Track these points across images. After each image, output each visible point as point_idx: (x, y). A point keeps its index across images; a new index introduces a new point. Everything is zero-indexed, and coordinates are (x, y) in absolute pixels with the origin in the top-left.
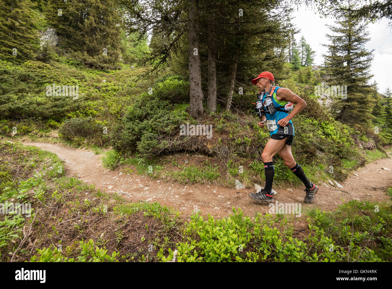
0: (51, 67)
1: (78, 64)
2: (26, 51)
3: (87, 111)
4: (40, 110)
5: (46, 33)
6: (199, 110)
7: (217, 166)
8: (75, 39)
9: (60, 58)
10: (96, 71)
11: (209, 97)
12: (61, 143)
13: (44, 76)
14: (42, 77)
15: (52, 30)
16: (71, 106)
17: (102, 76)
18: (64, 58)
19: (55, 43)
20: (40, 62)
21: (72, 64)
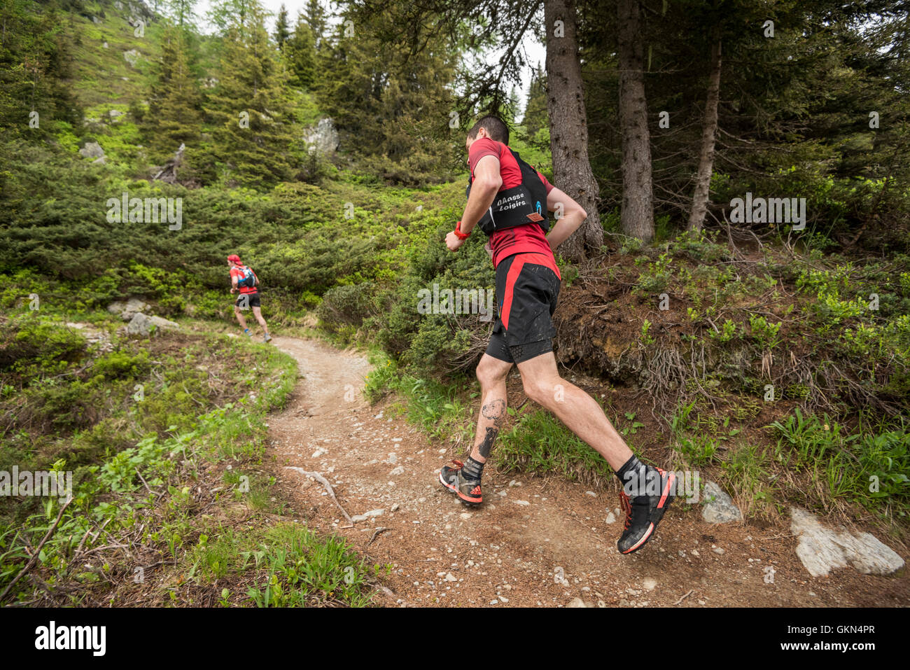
0: (320, 192)
1: (372, 182)
2: (278, 165)
3: (376, 271)
4: (288, 273)
5: (318, 129)
6: (584, 235)
7: (635, 419)
8: (367, 131)
9: (341, 174)
10: (406, 191)
11: (627, 194)
12: (319, 339)
13: (306, 210)
14: (304, 210)
15: (326, 120)
16: (345, 263)
17: (416, 199)
18: (347, 173)
19: (333, 146)
20: (301, 183)
21: (361, 182)
